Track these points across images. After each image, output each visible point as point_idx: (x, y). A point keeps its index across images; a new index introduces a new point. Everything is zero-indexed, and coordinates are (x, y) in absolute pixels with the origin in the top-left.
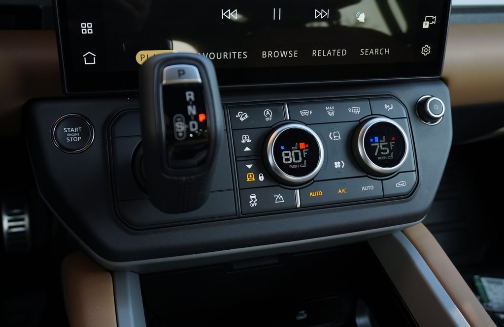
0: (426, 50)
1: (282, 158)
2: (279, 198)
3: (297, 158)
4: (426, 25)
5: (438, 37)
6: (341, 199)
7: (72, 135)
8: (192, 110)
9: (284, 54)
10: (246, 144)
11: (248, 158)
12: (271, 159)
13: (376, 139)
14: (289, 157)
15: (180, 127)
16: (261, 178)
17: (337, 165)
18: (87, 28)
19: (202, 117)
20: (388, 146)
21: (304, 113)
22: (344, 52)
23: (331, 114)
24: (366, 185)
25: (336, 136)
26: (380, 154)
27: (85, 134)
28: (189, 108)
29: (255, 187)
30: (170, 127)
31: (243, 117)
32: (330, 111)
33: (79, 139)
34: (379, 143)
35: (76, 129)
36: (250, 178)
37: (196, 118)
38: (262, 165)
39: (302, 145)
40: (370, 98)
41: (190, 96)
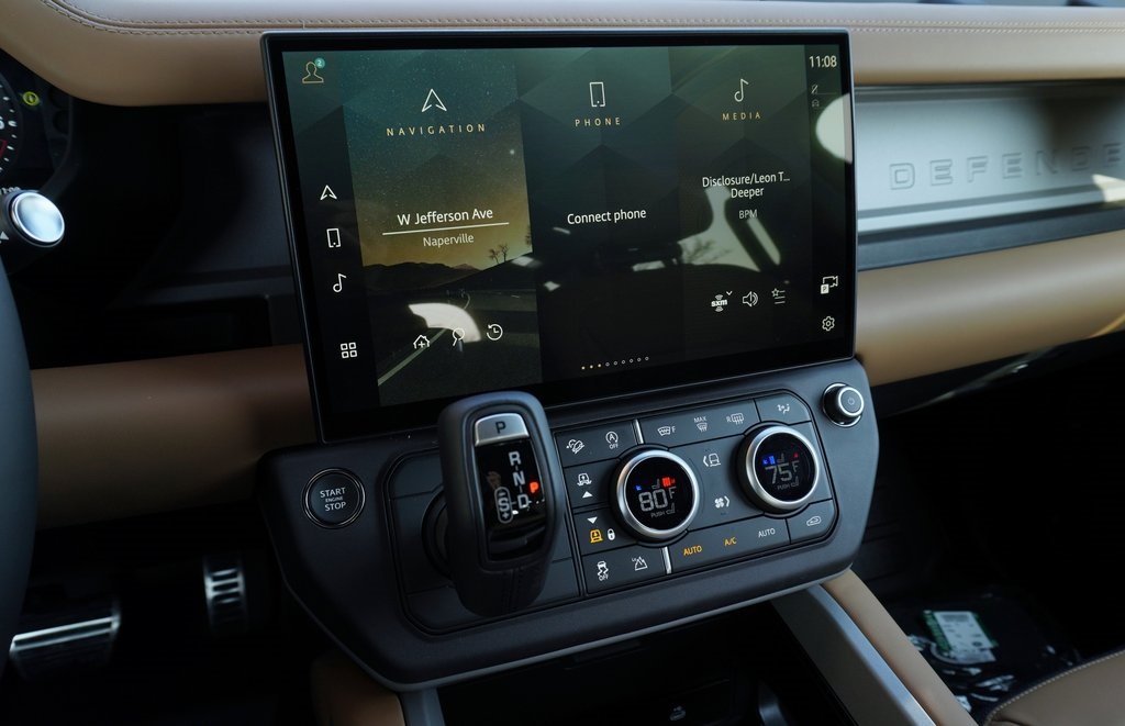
0: (828, 324)
1: (640, 503)
2: (640, 563)
3: (661, 501)
4: (825, 289)
5: (844, 304)
6: (730, 553)
7: (331, 499)
8: (519, 478)
10: (585, 488)
11: (589, 508)
12: (623, 504)
13: (772, 459)
14: (649, 501)
15: (503, 503)
16: (612, 536)
17: (719, 503)
19: (534, 487)
20: (790, 468)
21: (664, 431)
23: (703, 428)
24: (763, 529)
25: (714, 460)
26: (779, 481)
27: (352, 497)
28: (515, 475)
29: (604, 551)
30: (490, 505)
31: (576, 447)
32: (701, 423)
33: (343, 505)
34: (775, 465)
35: (338, 491)
36: (595, 537)
37: (526, 489)
38: (611, 517)
39: (667, 481)
40: (754, 398)
41: (515, 457)
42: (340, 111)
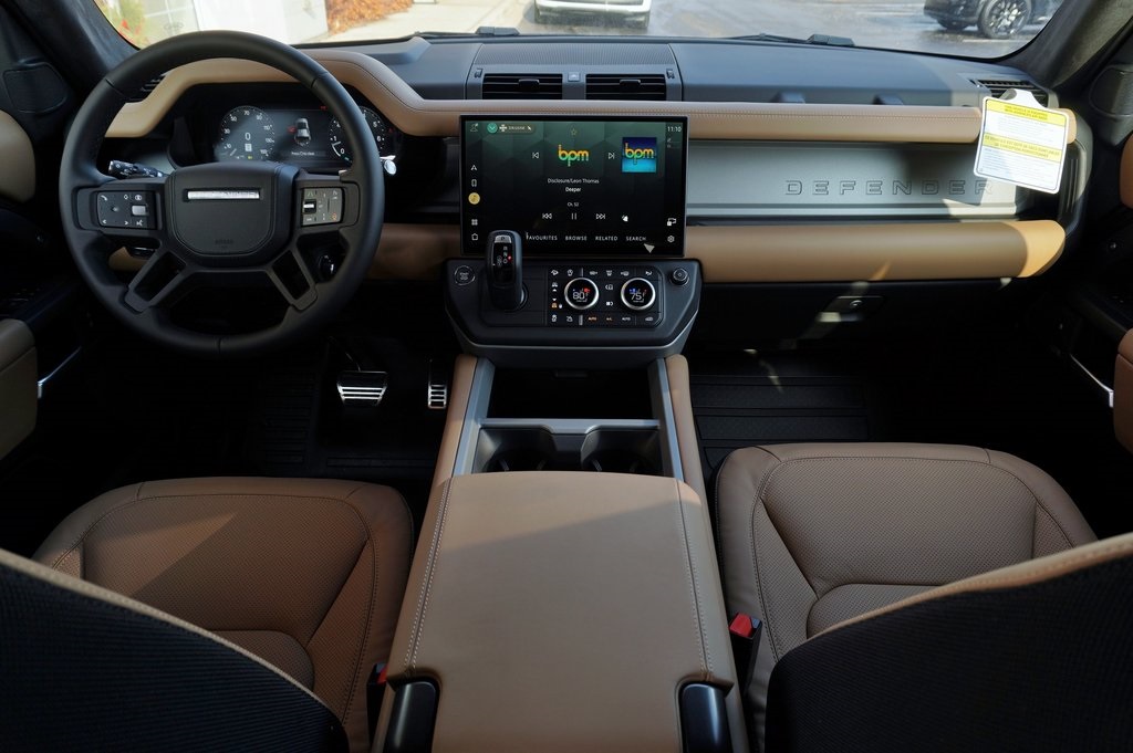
0: (671, 239)
1: (572, 296)
2: (570, 319)
3: (581, 296)
4: (669, 224)
5: (678, 231)
7: (464, 276)
8: (506, 254)
9: (579, 238)
10: (554, 287)
11: (554, 295)
12: (567, 300)
13: (634, 290)
14: (578, 296)
15: (499, 261)
16: (561, 307)
17: (608, 304)
18: (475, 222)
19: (510, 257)
20: (641, 294)
21: (592, 273)
22: (616, 238)
25: (610, 287)
26: (634, 299)
27: (470, 277)
29: (556, 311)
30: (495, 261)
31: (555, 273)
32: (609, 273)
34: (634, 293)
35: (466, 274)
36: (554, 306)
37: (507, 258)
38: (561, 299)
39: (586, 290)
40: (636, 269)
41: (505, 248)
42: (481, 141)
